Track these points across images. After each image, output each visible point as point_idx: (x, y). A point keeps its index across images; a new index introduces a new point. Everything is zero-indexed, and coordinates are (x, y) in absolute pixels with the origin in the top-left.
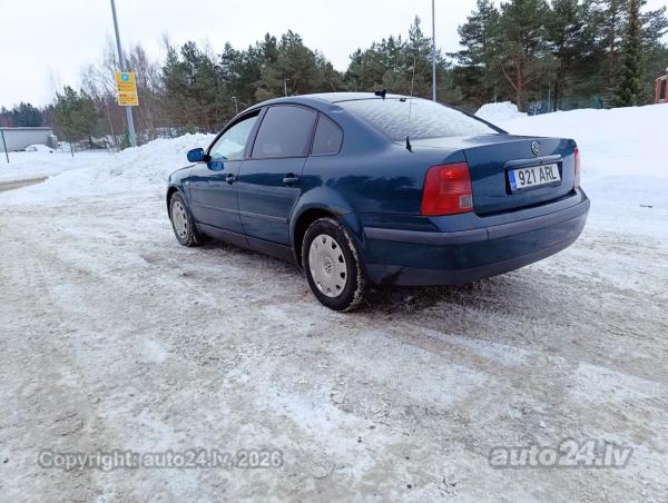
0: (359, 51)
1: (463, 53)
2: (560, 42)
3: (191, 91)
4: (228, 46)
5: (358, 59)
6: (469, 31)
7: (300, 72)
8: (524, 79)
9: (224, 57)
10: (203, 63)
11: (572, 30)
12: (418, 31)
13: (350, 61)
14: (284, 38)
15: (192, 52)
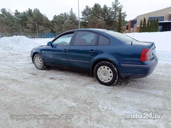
0: (55, 15)
1: (83, 18)
2: (104, 17)
3: (5, 23)
4: (16, 11)
5: (55, 17)
6: (84, 13)
7: (40, 19)
8: (97, 26)
9: (15, 14)
10: (8, 15)
11: (107, 15)
12: (72, 12)
13: (53, 18)
14: (34, 10)
15: (5, 11)
